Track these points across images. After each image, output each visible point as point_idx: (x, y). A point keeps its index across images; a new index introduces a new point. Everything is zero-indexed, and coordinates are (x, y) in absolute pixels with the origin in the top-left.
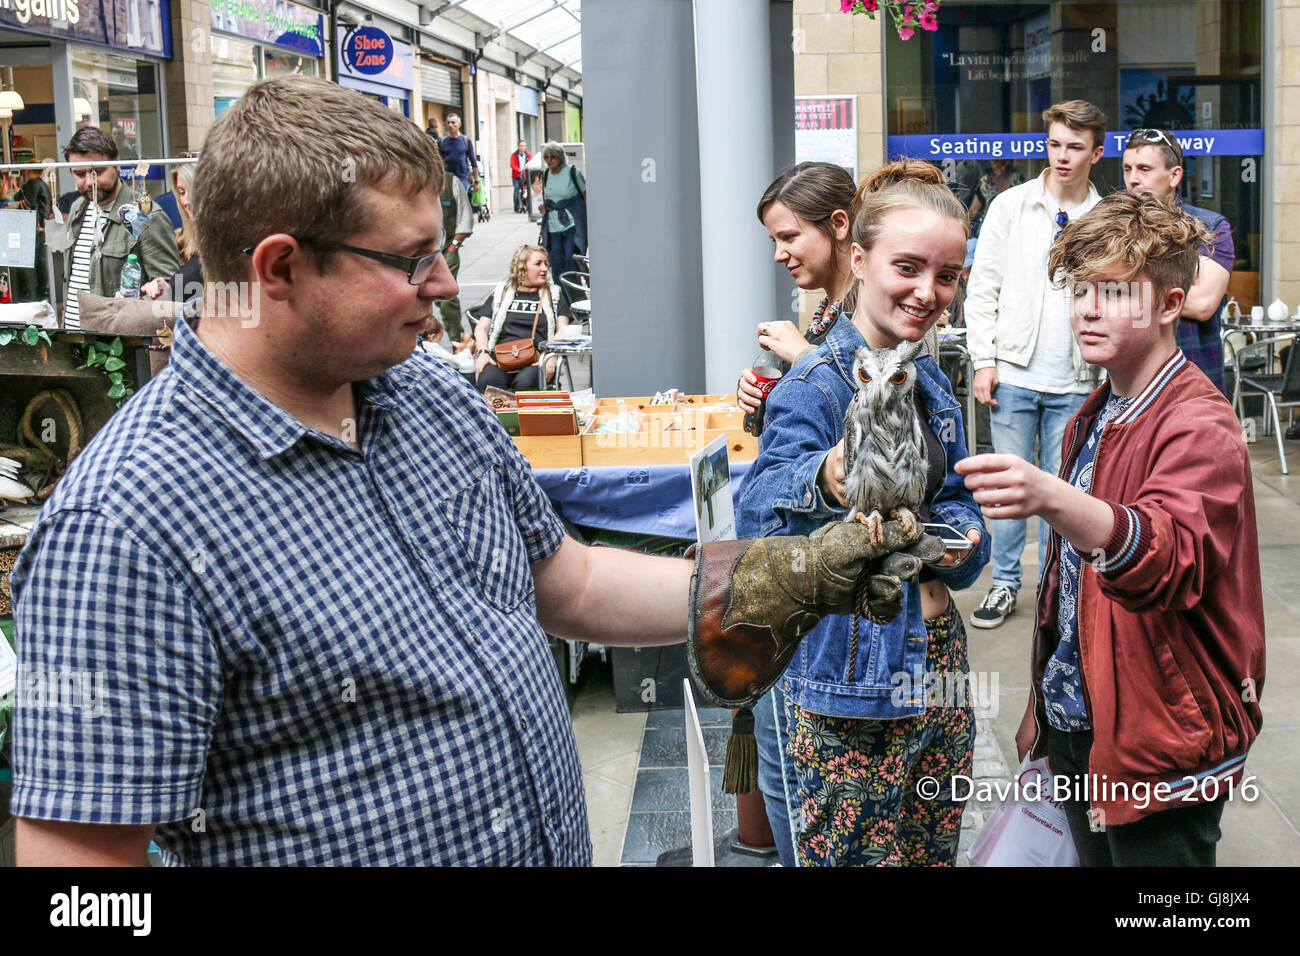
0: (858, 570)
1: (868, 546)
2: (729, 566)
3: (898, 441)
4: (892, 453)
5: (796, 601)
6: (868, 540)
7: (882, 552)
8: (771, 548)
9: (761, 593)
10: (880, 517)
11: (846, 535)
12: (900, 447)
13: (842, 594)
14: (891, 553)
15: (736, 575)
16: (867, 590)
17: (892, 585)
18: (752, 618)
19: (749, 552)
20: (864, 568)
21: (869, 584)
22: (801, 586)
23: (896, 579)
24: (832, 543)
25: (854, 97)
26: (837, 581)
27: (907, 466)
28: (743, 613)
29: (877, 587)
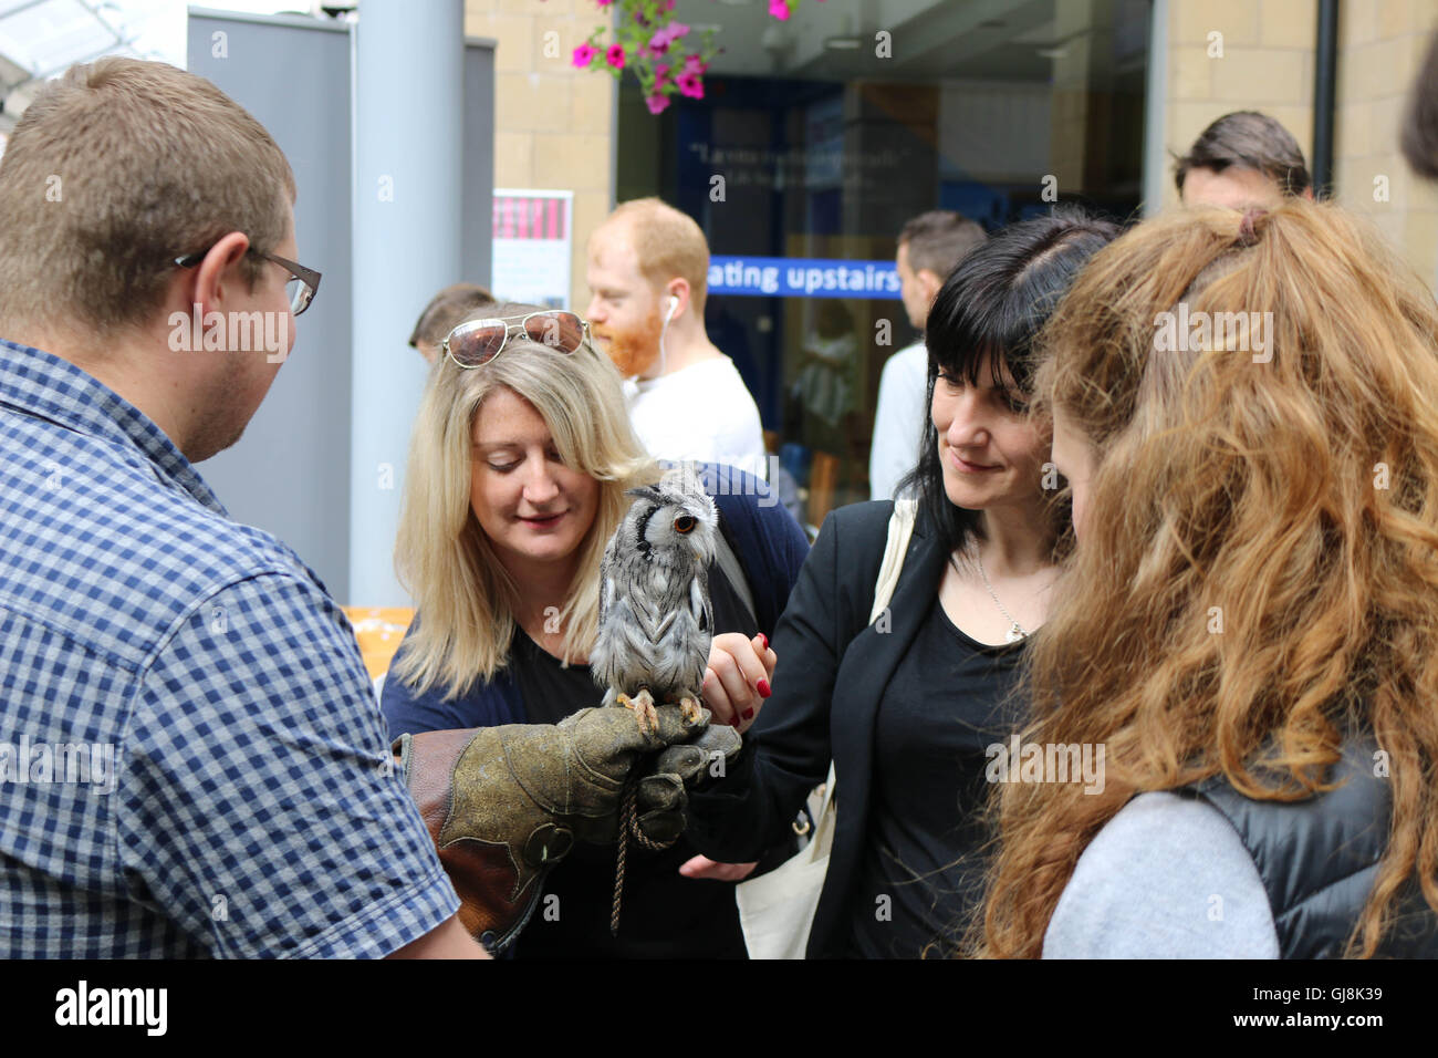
0: (624, 767)
1: (638, 734)
2: (449, 760)
3: (664, 611)
4: (655, 626)
5: (544, 809)
6: (637, 727)
7: (655, 742)
8: (507, 738)
9: (496, 797)
10: (650, 699)
11: (608, 720)
12: (668, 618)
13: (603, 799)
14: (668, 747)
15: (458, 773)
16: (636, 801)
17: (671, 785)
18: (481, 830)
19: (477, 743)
20: (634, 766)
21: (639, 789)
22: (549, 787)
23: (676, 777)
24: (590, 731)
25: (567, 195)
26: (597, 782)
27: (678, 644)
28: (470, 823)
29: (651, 790)
